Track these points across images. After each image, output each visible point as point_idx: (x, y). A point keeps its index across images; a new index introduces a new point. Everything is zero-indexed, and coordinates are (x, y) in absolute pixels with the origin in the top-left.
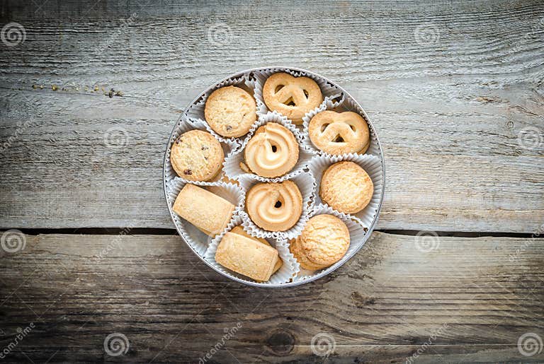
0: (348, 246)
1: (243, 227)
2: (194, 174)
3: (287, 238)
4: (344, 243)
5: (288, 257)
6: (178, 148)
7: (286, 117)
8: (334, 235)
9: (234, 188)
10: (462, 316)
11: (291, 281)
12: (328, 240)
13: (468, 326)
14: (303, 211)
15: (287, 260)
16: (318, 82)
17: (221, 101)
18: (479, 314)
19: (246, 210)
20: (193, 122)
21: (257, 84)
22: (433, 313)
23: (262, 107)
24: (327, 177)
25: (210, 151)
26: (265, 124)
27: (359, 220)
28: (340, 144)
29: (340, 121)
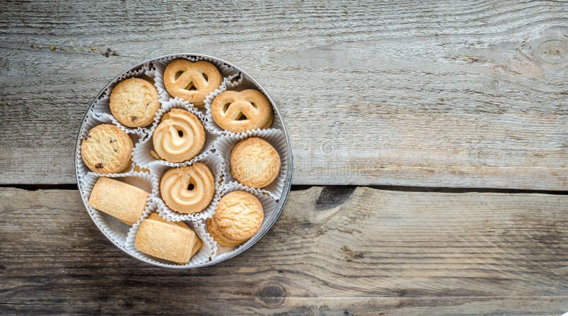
0: (262, 219)
1: (158, 213)
2: (106, 167)
3: (202, 219)
4: (258, 216)
5: (205, 236)
6: (87, 144)
7: (187, 102)
8: (247, 211)
9: (146, 176)
10: (449, 270)
11: (210, 260)
12: (242, 216)
13: (455, 279)
14: (216, 191)
15: (204, 239)
16: (216, 65)
17: (124, 94)
18: (466, 267)
19: (160, 196)
20: (98, 116)
21: (157, 73)
22: (420, 267)
23: (164, 95)
24: (234, 156)
25: (119, 143)
26: (170, 110)
27: (269, 193)
28: (243, 122)
29: (241, 100)
